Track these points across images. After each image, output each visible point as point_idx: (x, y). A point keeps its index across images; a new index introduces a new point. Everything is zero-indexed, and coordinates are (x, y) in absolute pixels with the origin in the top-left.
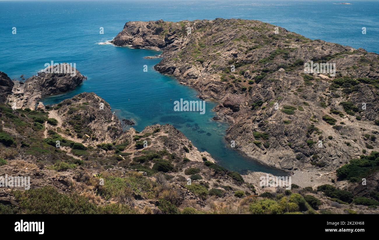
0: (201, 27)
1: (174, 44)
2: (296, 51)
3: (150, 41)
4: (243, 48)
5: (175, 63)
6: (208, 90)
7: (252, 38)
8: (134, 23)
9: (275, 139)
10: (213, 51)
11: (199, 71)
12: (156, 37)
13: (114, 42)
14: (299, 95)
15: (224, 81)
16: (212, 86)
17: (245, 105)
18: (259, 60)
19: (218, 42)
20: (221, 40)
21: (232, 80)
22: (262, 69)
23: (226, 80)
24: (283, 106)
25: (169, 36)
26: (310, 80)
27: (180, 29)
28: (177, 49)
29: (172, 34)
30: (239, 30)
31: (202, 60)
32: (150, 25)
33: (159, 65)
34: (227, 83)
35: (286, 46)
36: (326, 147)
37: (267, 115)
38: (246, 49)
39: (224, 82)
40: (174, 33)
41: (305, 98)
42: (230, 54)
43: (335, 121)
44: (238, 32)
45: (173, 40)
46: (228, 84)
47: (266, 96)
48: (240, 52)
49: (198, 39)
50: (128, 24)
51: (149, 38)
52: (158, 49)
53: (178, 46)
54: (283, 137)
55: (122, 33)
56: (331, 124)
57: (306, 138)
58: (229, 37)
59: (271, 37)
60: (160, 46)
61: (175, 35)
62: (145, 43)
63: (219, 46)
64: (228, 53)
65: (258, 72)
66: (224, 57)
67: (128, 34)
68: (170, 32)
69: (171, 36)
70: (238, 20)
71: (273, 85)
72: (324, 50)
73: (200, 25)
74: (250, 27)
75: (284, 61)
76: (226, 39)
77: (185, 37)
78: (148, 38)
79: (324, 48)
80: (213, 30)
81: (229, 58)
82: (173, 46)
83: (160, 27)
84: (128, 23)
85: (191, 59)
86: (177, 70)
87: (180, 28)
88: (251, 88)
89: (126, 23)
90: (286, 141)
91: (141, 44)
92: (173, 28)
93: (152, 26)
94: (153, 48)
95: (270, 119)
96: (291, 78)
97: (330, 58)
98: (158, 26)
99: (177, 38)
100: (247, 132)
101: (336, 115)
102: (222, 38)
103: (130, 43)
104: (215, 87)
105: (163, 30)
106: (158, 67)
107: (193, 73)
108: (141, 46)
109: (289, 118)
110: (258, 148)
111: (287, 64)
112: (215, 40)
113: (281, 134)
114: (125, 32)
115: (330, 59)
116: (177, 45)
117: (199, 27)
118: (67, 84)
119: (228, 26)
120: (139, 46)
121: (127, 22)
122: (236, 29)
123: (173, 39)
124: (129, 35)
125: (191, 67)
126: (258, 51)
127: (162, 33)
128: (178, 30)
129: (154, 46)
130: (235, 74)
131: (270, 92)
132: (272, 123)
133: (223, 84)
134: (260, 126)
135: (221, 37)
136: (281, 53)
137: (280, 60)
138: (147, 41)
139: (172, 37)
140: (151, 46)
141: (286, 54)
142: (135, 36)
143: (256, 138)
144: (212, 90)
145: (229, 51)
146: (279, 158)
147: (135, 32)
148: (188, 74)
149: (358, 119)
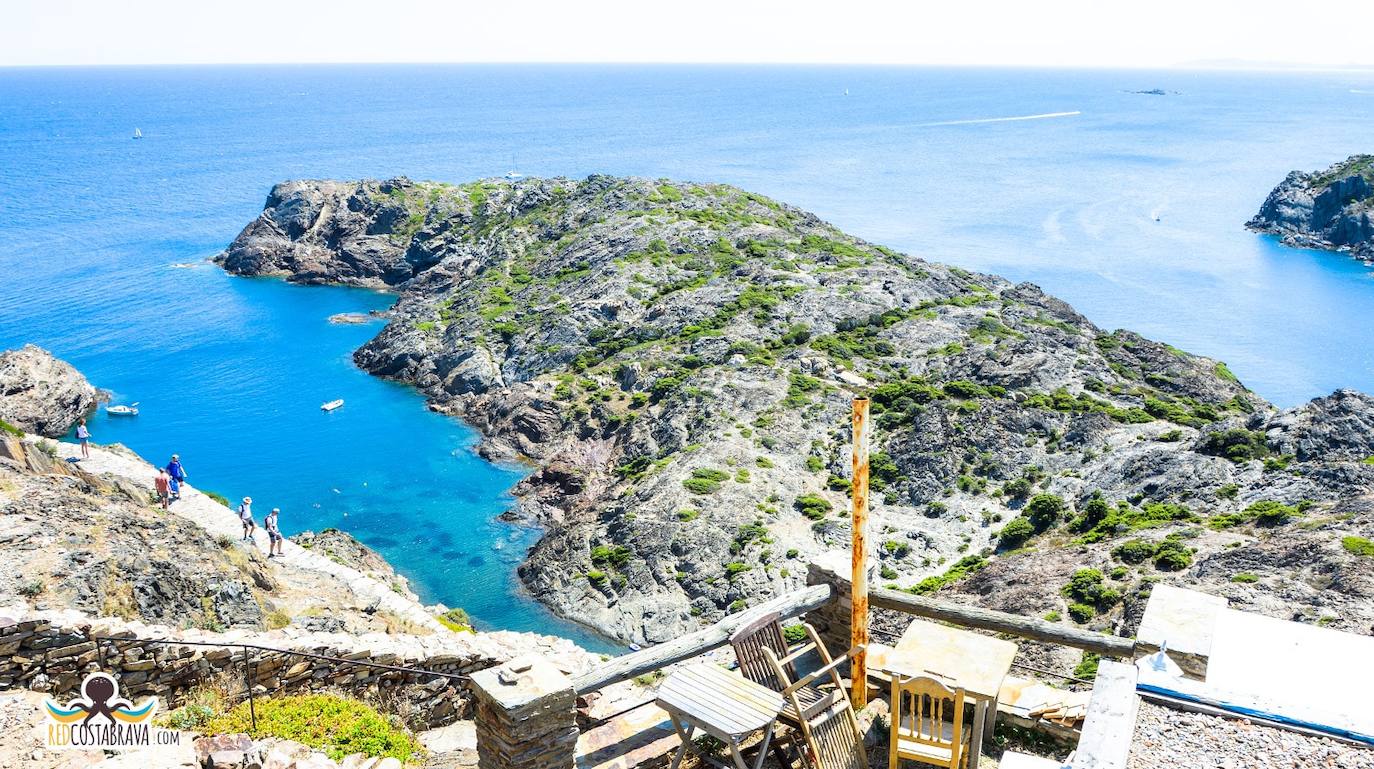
0: (533, 207)
1: (438, 269)
2: (797, 296)
3: (357, 256)
4: (643, 286)
5: (423, 339)
6: (511, 427)
7: (680, 252)
8: (303, 187)
9: (644, 562)
10: (547, 299)
11: (497, 366)
12: (379, 243)
13: (228, 260)
14: (755, 436)
15: (562, 399)
16: (525, 414)
17: (606, 473)
18: (681, 328)
19: (572, 264)
20: (583, 258)
21: (587, 396)
22: (682, 356)
23: (570, 397)
24: (693, 471)
25: (426, 237)
26: (805, 390)
27: (467, 211)
28: (448, 287)
29: (434, 230)
30: (646, 224)
31: (511, 329)
32: (360, 198)
33: (370, 347)
34: (570, 405)
35: (776, 279)
36: (771, 580)
37: (637, 499)
38: (652, 292)
39: (564, 404)
40: (445, 227)
41: (767, 444)
42: (598, 307)
43: (827, 508)
44: (644, 229)
45: (440, 253)
46: (573, 407)
47: (665, 442)
48: (630, 299)
49: (515, 252)
50: (279, 193)
51: (355, 245)
52: (381, 286)
53: (450, 277)
54: (666, 558)
55: (257, 228)
56: (812, 517)
57: (729, 557)
58: (610, 249)
59: (744, 247)
60: (392, 276)
61: (447, 233)
62: (342, 265)
63: (570, 279)
64: (593, 305)
65: (668, 369)
66: (578, 319)
67: (280, 231)
68: (427, 224)
69: (433, 237)
70: (656, 184)
71: (690, 409)
72: (891, 293)
73: (532, 200)
74: (692, 209)
75: (754, 331)
76: (599, 255)
77: (483, 243)
78: (350, 246)
79: (890, 285)
80: (570, 221)
81: (595, 321)
82: (435, 277)
83: (396, 203)
84: (281, 186)
85: (477, 323)
86: (428, 363)
87: (466, 209)
88: (632, 418)
89: (275, 188)
90: (673, 569)
91: (324, 269)
92: (442, 207)
93: (367, 201)
94: (367, 282)
95: (644, 508)
96: (750, 385)
97: (894, 318)
98: (387, 202)
99: (452, 246)
100: (576, 549)
101: (838, 493)
102: (587, 251)
103: (285, 264)
104: (533, 417)
105: (404, 216)
106: (368, 355)
107: (478, 373)
108: (322, 275)
109: (698, 503)
110: (595, 592)
111: (762, 341)
112: (562, 259)
113: (662, 548)
114: (267, 223)
115: (893, 322)
116: (450, 273)
117: (528, 207)
118: (37, 419)
119: (619, 206)
120: (316, 274)
121: (279, 183)
122: (638, 219)
123: (439, 248)
124: (283, 232)
125: (471, 354)
126: (685, 298)
127: (401, 226)
128: (460, 216)
129: (370, 274)
130: (600, 374)
131: (678, 430)
132: (643, 520)
133: (557, 408)
134: (611, 531)
135: (582, 248)
136: (753, 305)
137: (742, 330)
138: (347, 257)
139: (436, 243)
140: (359, 277)
141: (765, 307)
142: (306, 236)
143: (597, 562)
144: (522, 430)
145: (596, 296)
146: (647, 615)
147: (306, 223)
148: (459, 377)
149: (888, 502)
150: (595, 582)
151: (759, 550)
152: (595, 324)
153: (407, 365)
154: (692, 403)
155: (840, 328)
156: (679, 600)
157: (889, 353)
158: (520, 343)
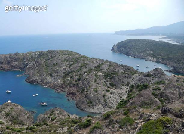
2: (88, 64)
3: (14, 66)
4: (67, 65)
6: (59, 88)
7: (69, 60)
9: (95, 102)
10: (54, 68)
11: (51, 79)
12: (17, 63)
14: (96, 83)
16: (60, 85)
18: (76, 70)
20: (56, 62)
21: (68, 81)
22: (79, 74)
24: (93, 89)
25: (25, 62)
26: (97, 76)
27: (30, 57)
28: (33, 69)
31: (50, 74)
32: (11, 56)
33: (28, 79)
34: (66, 83)
35: (84, 62)
38: (69, 66)
40: (27, 60)
41: (98, 84)
42: (63, 69)
43: (110, 90)
44: (62, 57)
47: (85, 86)
48: (66, 67)
49: (43, 62)
54: (97, 101)
56: (109, 92)
57: (104, 99)
59: (76, 58)
60: (21, 68)
62: (12, 68)
63: (56, 65)
66: (61, 71)
72: (97, 62)
74: (66, 54)
76: (58, 61)
77: (34, 62)
78: (12, 64)
80: (49, 57)
83: (18, 57)
85: (45, 73)
86: (39, 80)
88: (77, 83)
91: (9, 69)
92: (26, 57)
94: (17, 70)
96: (91, 76)
97: (100, 65)
99: (30, 63)
100: (84, 102)
101: (109, 88)
105: (20, 59)
107: (49, 81)
109: (97, 93)
110: (90, 108)
111: (87, 70)
112: (53, 62)
120: (8, 70)
123: (27, 63)
125: (47, 78)
126: (74, 66)
129: (17, 68)
130: (68, 78)
131: (86, 84)
132: (92, 96)
134: (88, 99)
136: (83, 66)
137: (84, 69)
138: (12, 66)
140: (15, 69)
141: (85, 66)
142: (3, 64)
143: (88, 103)
144: (61, 87)
145: (62, 67)
146: (98, 109)
147: (3, 61)
148: (46, 82)
149: (115, 88)
150: (90, 106)
151: (107, 98)
152: (63, 71)
153: (36, 81)
154: (86, 80)
155: (95, 68)
156: (101, 106)
157: (102, 70)
158: (53, 75)
